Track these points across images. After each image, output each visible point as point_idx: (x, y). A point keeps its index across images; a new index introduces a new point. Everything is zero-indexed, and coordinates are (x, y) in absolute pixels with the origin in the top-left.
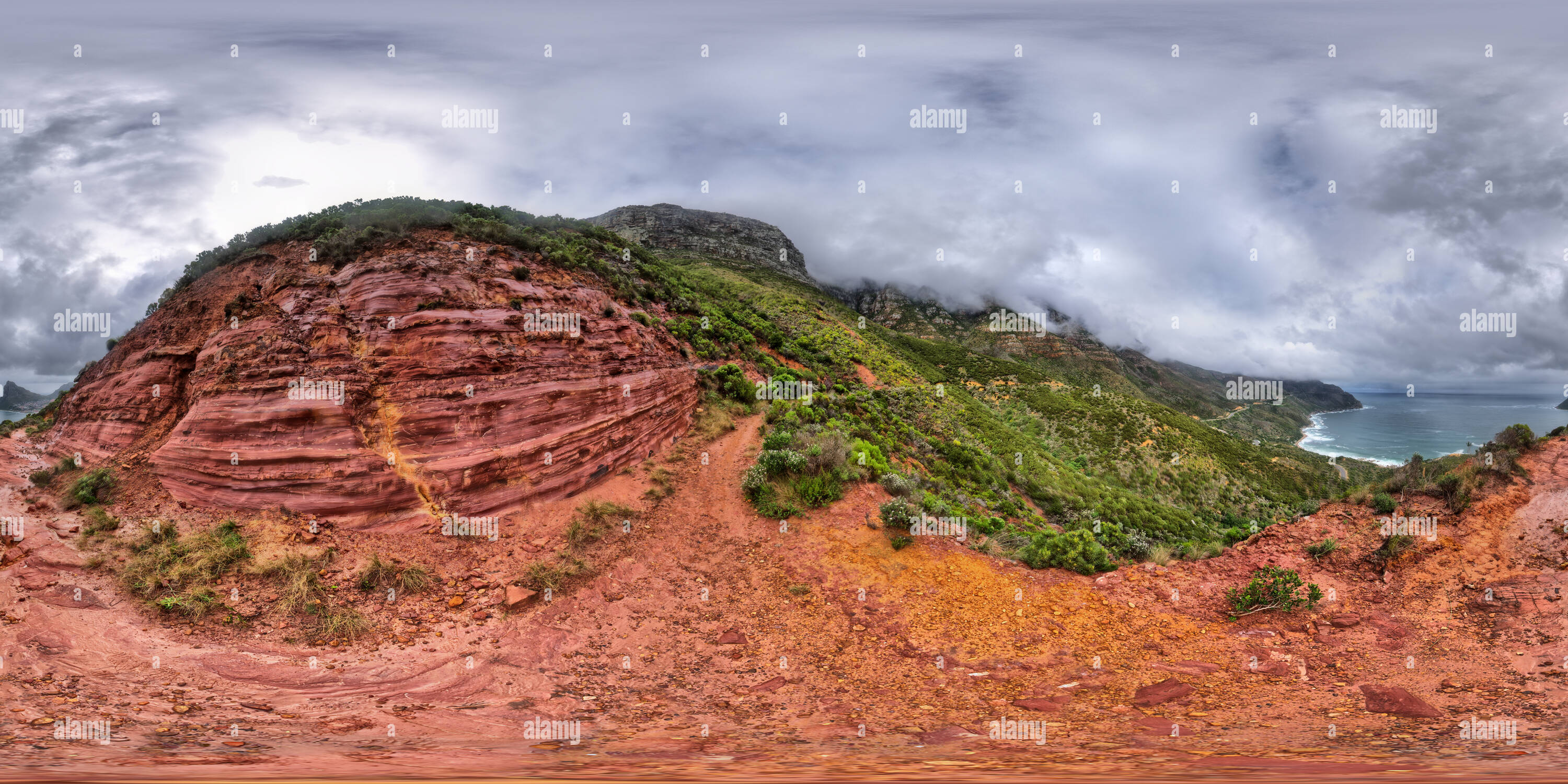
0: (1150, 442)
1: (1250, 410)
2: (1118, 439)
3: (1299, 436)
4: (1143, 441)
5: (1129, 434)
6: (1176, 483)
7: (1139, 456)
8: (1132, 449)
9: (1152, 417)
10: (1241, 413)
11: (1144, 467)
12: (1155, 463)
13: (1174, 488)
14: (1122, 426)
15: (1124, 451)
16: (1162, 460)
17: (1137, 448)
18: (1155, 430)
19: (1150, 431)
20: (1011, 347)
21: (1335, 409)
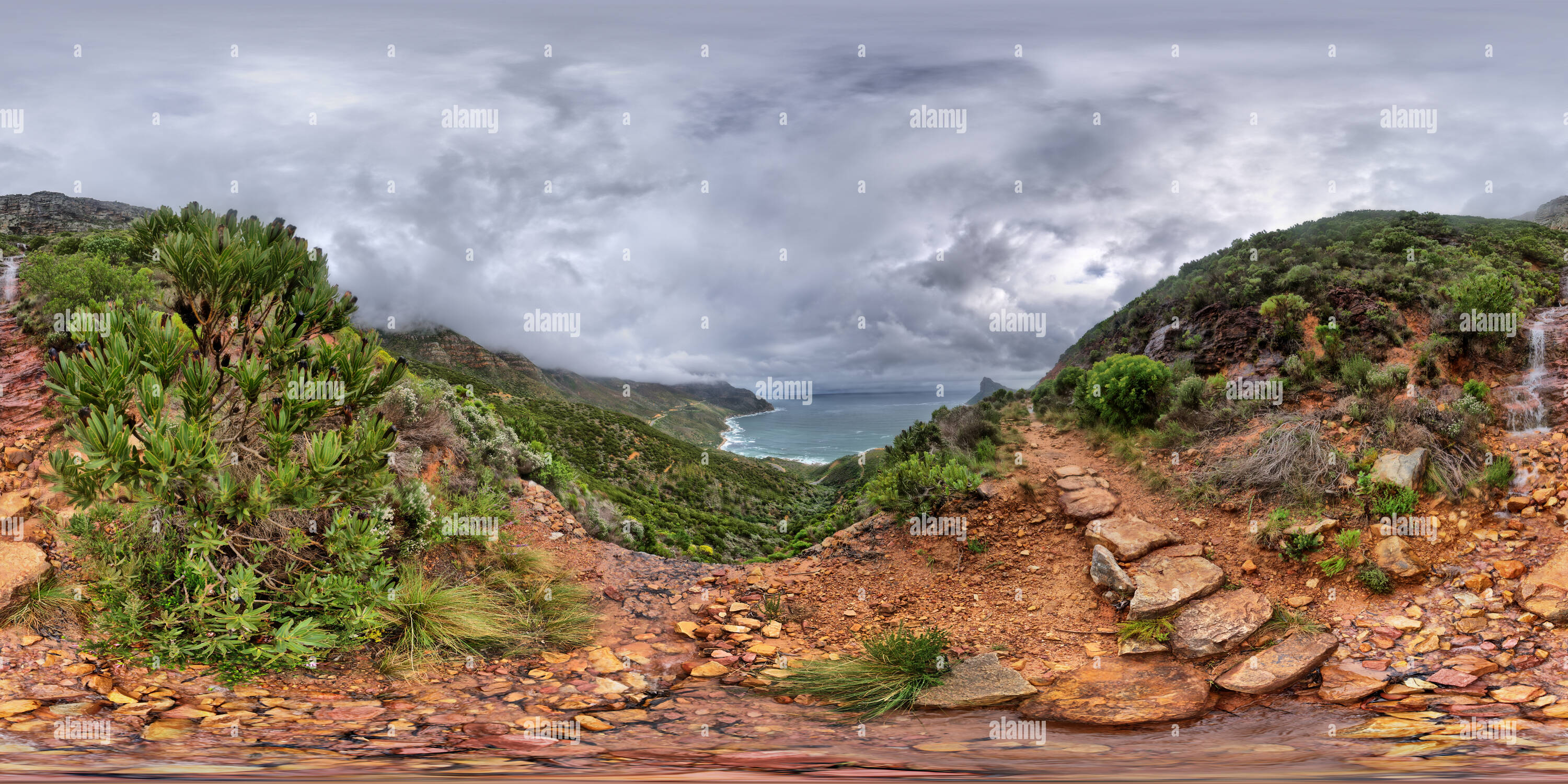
0: (637, 454)
1: (669, 417)
2: (601, 455)
3: (720, 441)
4: (629, 454)
5: (612, 449)
6: (679, 493)
7: (631, 471)
8: (620, 463)
9: (630, 428)
10: (661, 420)
11: (641, 482)
12: (651, 476)
13: (679, 499)
14: (600, 440)
15: (613, 467)
16: (655, 471)
17: (626, 462)
18: (636, 440)
19: (632, 443)
20: (435, 355)
21: (748, 412)
